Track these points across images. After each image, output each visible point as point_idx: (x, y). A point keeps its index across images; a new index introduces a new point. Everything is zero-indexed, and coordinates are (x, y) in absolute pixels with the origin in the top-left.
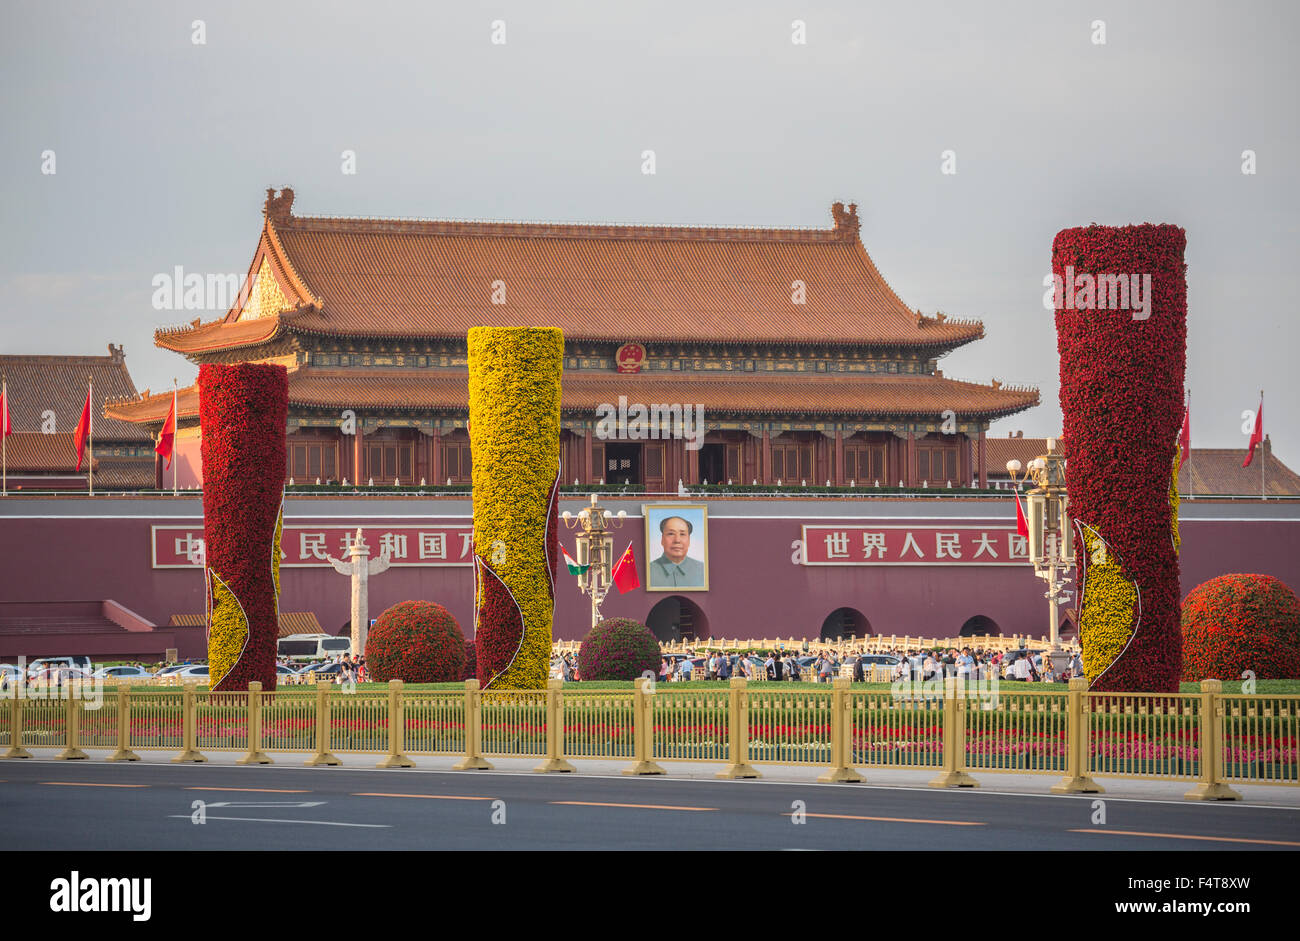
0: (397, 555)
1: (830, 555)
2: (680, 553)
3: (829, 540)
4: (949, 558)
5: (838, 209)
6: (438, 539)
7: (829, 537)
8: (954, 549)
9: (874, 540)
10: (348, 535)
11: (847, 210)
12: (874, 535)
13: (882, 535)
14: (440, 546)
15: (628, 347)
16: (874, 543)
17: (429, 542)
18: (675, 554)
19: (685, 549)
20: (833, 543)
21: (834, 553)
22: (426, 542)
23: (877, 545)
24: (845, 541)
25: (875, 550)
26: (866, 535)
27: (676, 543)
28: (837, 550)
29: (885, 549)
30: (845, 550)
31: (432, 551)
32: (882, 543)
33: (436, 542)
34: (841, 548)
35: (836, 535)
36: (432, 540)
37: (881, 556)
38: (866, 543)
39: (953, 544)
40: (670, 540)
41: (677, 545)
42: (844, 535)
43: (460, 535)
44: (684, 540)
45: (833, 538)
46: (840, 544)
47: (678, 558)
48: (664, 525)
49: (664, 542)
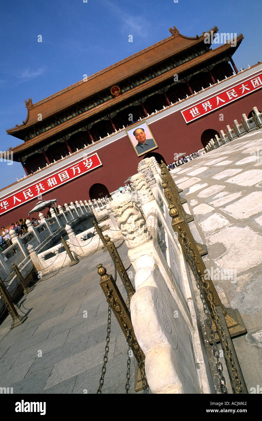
0: (54, 184)
2: (143, 139)
3: (191, 112)
4: (234, 98)
5: (171, 31)
8: (234, 94)
10: (37, 185)
11: (173, 29)
12: (206, 103)
13: (208, 102)
14: (66, 175)
15: (113, 89)
16: (207, 105)
17: (62, 176)
18: (142, 140)
19: (144, 137)
20: (193, 112)
21: (195, 115)
22: (61, 176)
24: (196, 109)
25: (208, 108)
26: (203, 104)
27: (141, 137)
29: (211, 106)
30: (198, 112)
32: (210, 104)
33: (64, 174)
35: (193, 109)
36: (63, 175)
37: (211, 108)
38: (204, 107)
40: (139, 137)
43: (71, 169)
44: (143, 135)
46: (196, 111)
47: (144, 141)
48: (135, 133)
49: (137, 139)
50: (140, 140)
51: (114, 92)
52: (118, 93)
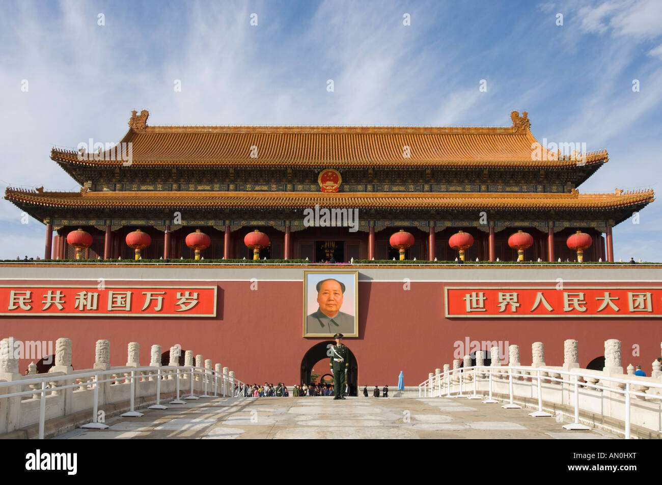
0: (89, 307)
1: (468, 309)
2: (334, 309)
3: (468, 297)
4: (574, 311)
5: (515, 115)
6: (125, 296)
7: (468, 296)
8: (579, 304)
9: (508, 297)
10: (50, 292)
11: (521, 115)
12: (508, 295)
13: (515, 294)
14: (125, 301)
15: (326, 173)
16: (508, 300)
17: (116, 298)
18: (329, 309)
19: (338, 304)
20: (471, 300)
21: (471, 308)
22: (113, 298)
23: (511, 301)
24: (481, 298)
25: (508, 305)
26: (500, 294)
27: (330, 300)
28: (474, 305)
29: (518, 305)
30: (481, 305)
31: (119, 304)
32: (515, 300)
33: (122, 298)
34: (477, 304)
35: (474, 294)
36: (119, 297)
37: (514, 309)
38: (501, 300)
39: (579, 300)
40: (325, 298)
41: (331, 302)
42: (481, 294)
43: (143, 293)
44: (338, 298)
45: (471, 296)
46: (477, 301)
47: (331, 313)
48: (319, 287)
49: (319, 300)
50: (324, 306)
51: (324, 181)
52: (333, 186)
